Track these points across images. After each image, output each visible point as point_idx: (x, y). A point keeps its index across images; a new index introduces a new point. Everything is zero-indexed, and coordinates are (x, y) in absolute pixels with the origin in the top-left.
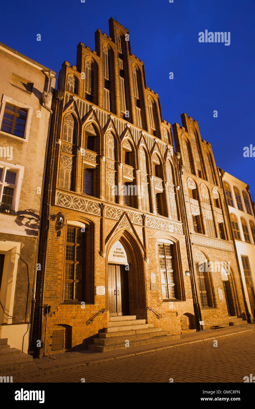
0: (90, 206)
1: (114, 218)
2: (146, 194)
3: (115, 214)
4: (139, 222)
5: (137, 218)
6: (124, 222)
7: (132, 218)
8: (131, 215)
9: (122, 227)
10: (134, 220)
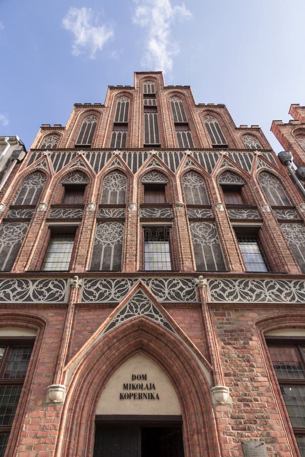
0: (41, 288)
1: (106, 301)
2: (207, 238)
3: (108, 293)
4: (184, 296)
5: (175, 289)
6: (134, 304)
7: (161, 291)
8: (157, 285)
9: (126, 317)
10: (167, 295)
